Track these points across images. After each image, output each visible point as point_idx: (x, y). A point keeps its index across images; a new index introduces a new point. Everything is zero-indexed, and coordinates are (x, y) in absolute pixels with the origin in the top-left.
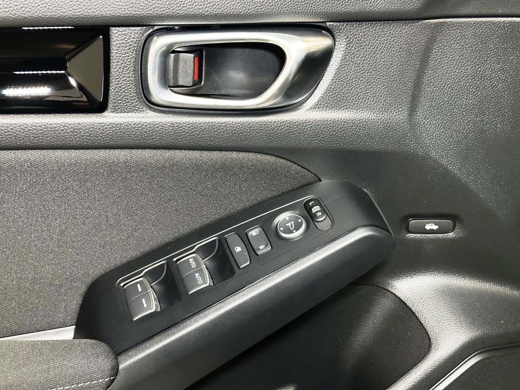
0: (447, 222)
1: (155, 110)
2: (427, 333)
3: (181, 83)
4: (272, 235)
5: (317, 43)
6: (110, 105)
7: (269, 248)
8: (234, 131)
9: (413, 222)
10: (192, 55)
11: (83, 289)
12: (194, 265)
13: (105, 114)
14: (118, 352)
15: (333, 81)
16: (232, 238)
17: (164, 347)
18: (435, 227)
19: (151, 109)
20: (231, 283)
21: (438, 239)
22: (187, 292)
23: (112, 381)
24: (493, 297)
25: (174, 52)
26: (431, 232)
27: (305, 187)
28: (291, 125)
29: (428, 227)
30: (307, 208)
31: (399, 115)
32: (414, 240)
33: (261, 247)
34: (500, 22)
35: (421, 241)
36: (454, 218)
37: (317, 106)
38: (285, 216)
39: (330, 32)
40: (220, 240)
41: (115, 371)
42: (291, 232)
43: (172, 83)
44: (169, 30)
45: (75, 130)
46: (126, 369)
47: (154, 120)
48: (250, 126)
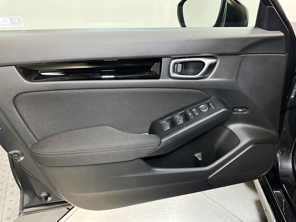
0: (245, 109)
1: (171, 79)
2: (239, 139)
3: (178, 72)
4: (199, 110)
5: (212, 61)
6: (161, 77)
7: (198, 114)
8: (190, 83)
9: (235, 109)
10: (181, 64)
11: (150, 124)
12: (178, 118)
13: (160, 79)
14: (161, 137)
15: (216, 71)
16: (188, 111)
17: (173, 137)
18: (241, 111)
19: (170, 78)
20: (188, 122)
21: (242, 114)
22: (177, 124)
23: (160, 144)
24: (256, 130)
25: (177, 64)
26: (240, 112)
27: (207, 99)
28: (205, 82)
29: (239, 110)
30: (208, 104)
31: (234, 80)
32: (235, 114)
33: (196, 113)
34: (260, 55)
35: (237, 114)
36: (247, 108)
37: (212, 77)
38: (203, 106)
39: (216, 58)
40: (185, 112)
41: (161, 142)
42: (204, 110)
43: (175, 72)
44: (175, 58)
45: (153, 83)
46: (163, 142)
47: (171, 81)
48: (195, 82)
